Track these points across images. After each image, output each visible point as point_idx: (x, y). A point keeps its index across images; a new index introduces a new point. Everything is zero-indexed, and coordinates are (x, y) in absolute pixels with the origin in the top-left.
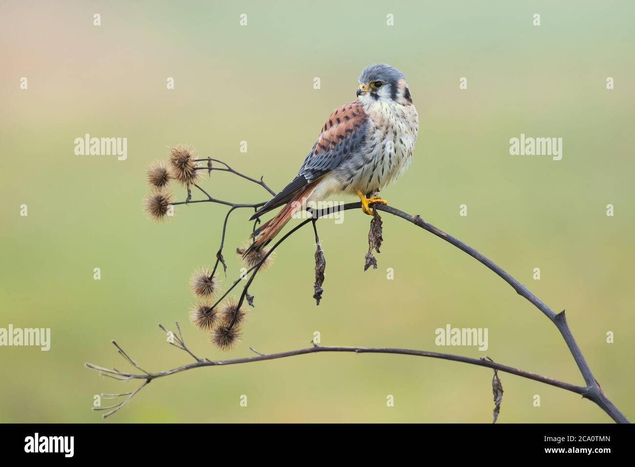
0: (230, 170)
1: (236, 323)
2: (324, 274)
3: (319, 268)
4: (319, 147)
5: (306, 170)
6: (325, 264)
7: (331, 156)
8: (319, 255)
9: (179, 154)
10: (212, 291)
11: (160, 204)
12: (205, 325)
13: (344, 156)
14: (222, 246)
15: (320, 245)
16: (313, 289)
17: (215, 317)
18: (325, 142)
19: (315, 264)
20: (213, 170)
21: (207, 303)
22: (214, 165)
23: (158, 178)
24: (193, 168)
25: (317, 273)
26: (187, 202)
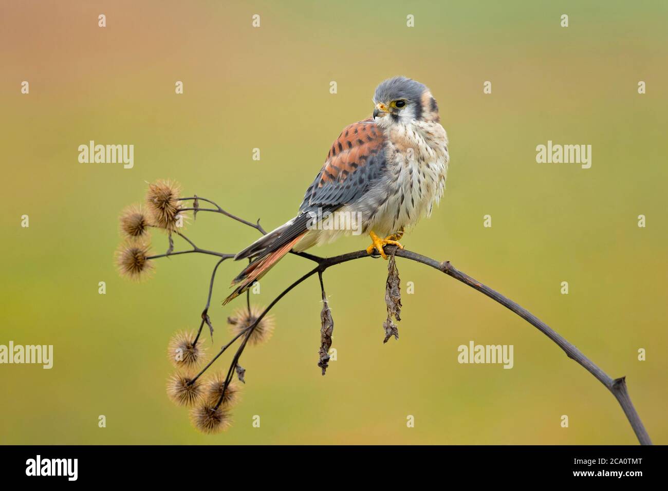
0: (220, 211)
1: (224, 402)
2: (332, 337)
3: (325, 330)
4: (326, 176)
5: (312, 206)
6: (332, 325)
7: (342, 188)
8: (326, 313)
9: (160, 191)
10: (195, 360)
11: (135, 258)
12: (186, 401)
13: (360, 186)
14: (208, 304)
15: (327, 302)
16: (319, 356)
17: (198, 390)
18: (333, 169)
19: (321, 325)
20: (200, 211)
21: (189, 373)
22: (202, 204)
23: (132, 225)
24: (176, 209)
25: (323, 336)
26: (169, 254)
